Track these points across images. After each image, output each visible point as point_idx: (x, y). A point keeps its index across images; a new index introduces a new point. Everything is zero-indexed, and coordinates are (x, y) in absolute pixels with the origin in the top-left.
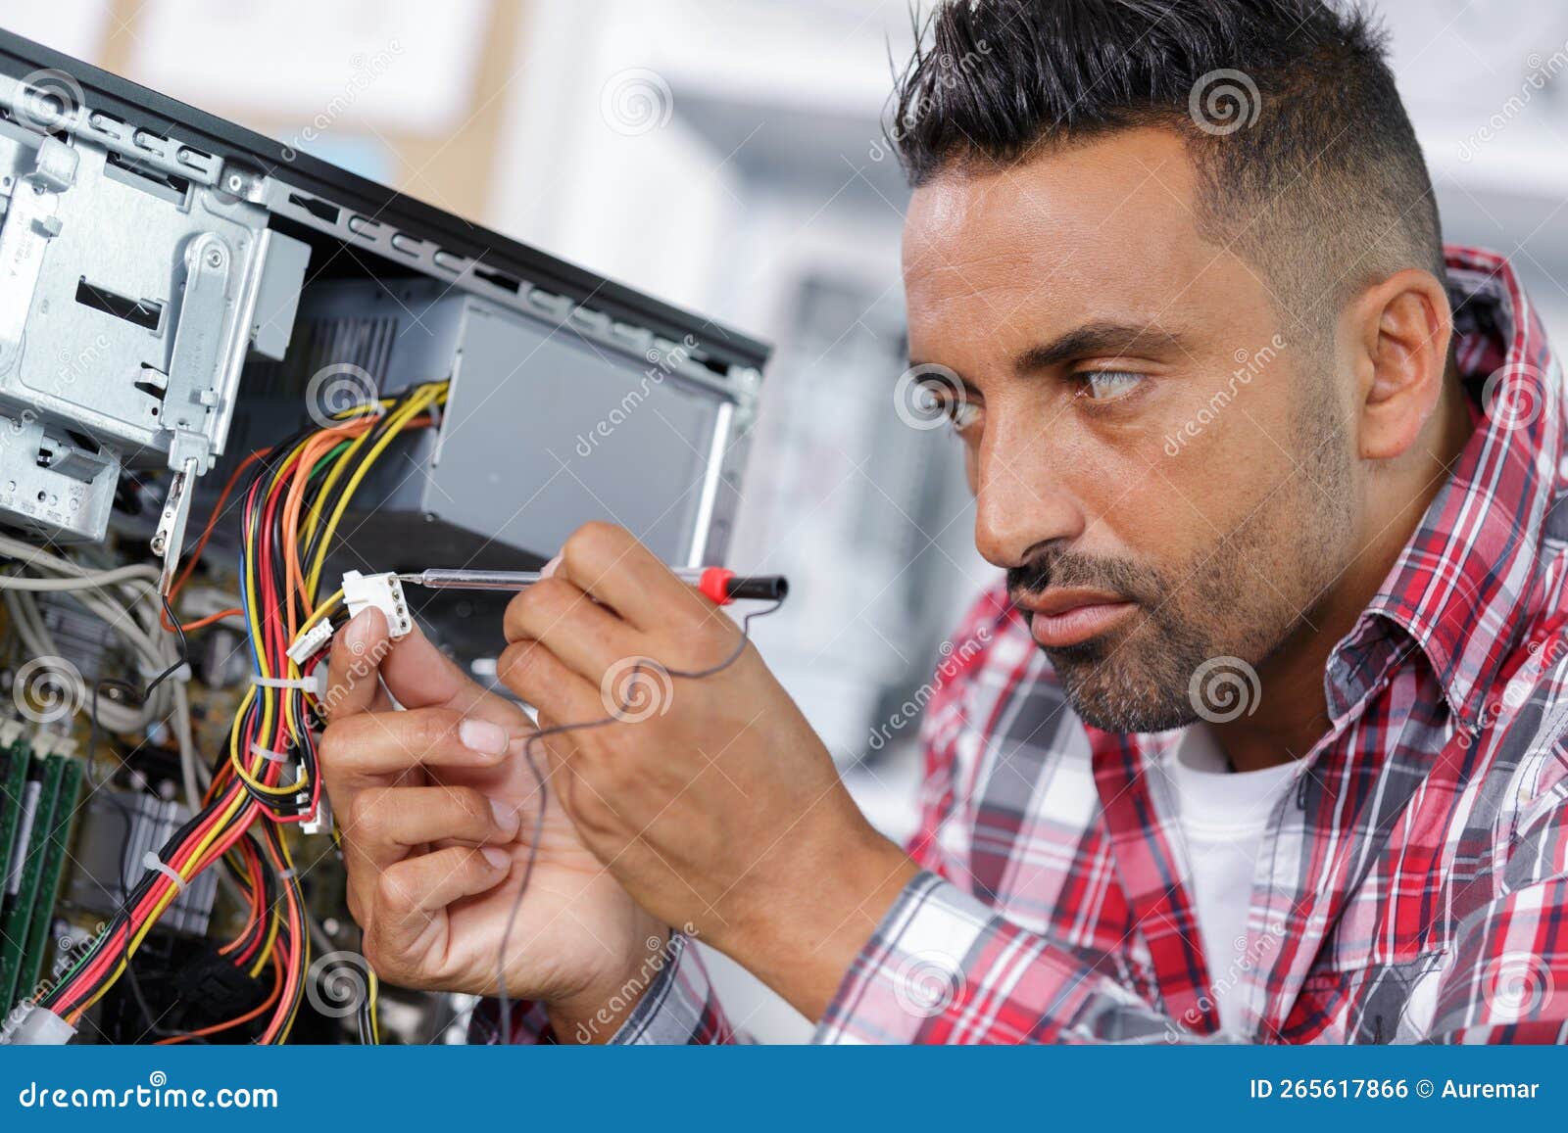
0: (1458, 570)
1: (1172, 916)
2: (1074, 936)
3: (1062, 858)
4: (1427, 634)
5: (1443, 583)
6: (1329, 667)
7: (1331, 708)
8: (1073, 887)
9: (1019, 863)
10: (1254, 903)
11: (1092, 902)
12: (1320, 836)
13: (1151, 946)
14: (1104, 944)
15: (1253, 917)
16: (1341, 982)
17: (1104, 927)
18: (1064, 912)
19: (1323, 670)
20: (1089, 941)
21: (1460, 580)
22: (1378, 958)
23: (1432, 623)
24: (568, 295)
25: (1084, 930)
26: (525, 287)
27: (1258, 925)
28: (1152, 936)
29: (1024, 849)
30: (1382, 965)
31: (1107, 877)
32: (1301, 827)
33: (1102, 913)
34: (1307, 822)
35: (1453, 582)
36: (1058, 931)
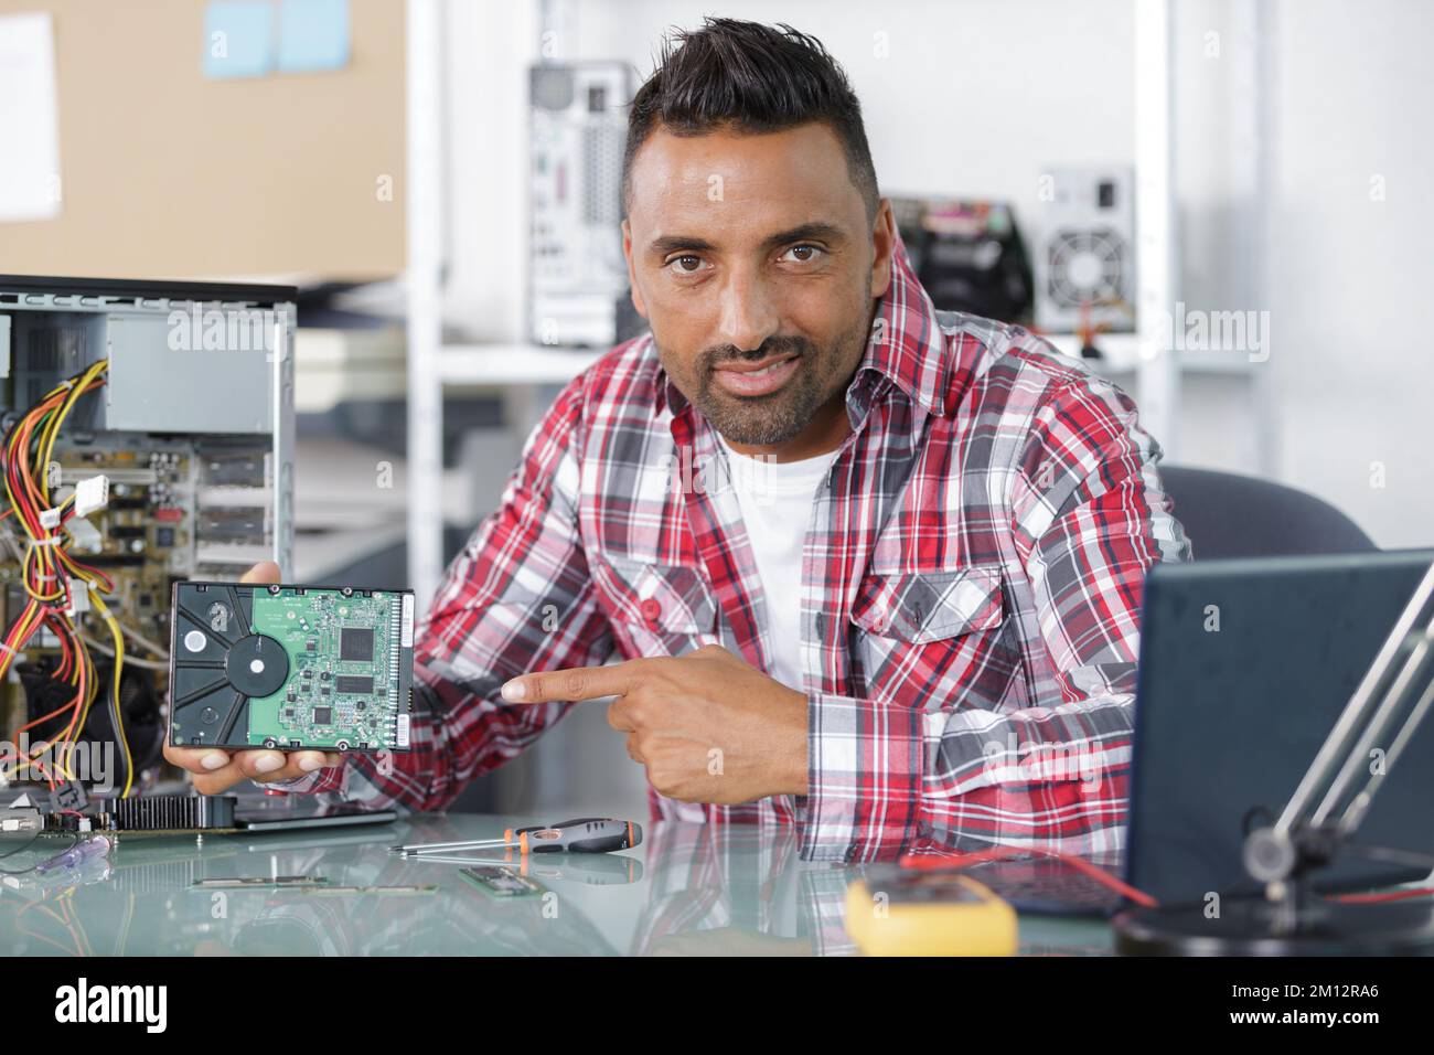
0: (901, 343)
1: (717, 546)
2: (670, 562)
3: (655, 521)
4: (896, 376)
5: (896, 350)
6: (847, 400)
7: (852, 423)
8: (664, 534)
9: (633, 526)
10: (806, 543)
11: (675, 543)
12: (839, 501)
13: (707, 563)
14: (686, 563)
15: (806, 551)
16: (880, 582)
17: (684, 555)
18: (662, 550)
19: (845, 402)
20: (678, 563)
21: (903, 347)
22: (909, 571)
23: (897, 370)
24: (164, 297)
25: (674, 558)
26: (138, 301)
27: (809, 554)
28: (708, 558)
29: (633, 519)
30: (913, 575)
31: (679, 528)
32: (829, 498)
33: (681, 547)
34: (832, 495)
35: (900, 349)
36: (662, 561)
